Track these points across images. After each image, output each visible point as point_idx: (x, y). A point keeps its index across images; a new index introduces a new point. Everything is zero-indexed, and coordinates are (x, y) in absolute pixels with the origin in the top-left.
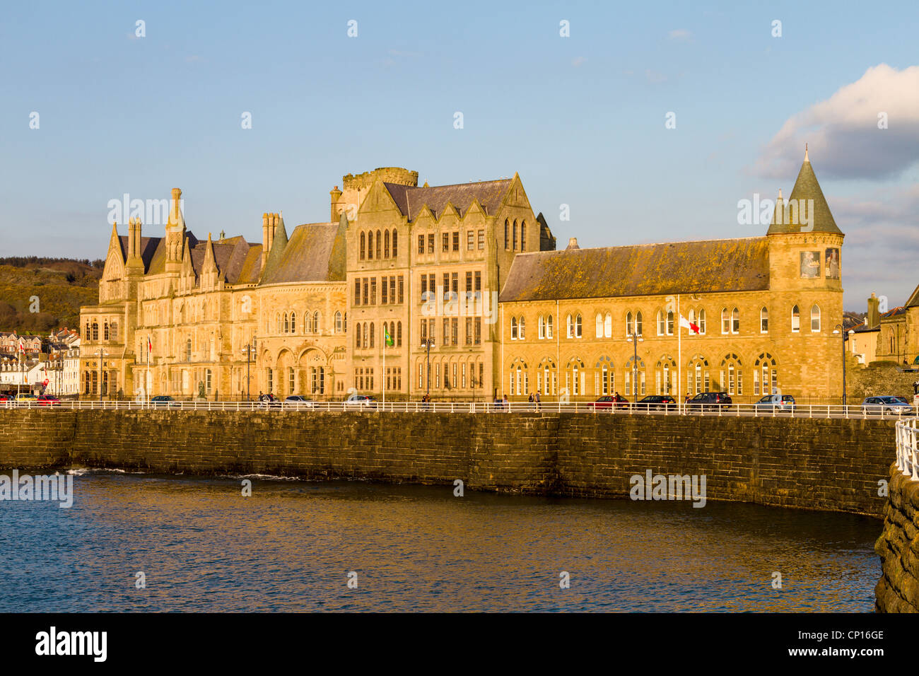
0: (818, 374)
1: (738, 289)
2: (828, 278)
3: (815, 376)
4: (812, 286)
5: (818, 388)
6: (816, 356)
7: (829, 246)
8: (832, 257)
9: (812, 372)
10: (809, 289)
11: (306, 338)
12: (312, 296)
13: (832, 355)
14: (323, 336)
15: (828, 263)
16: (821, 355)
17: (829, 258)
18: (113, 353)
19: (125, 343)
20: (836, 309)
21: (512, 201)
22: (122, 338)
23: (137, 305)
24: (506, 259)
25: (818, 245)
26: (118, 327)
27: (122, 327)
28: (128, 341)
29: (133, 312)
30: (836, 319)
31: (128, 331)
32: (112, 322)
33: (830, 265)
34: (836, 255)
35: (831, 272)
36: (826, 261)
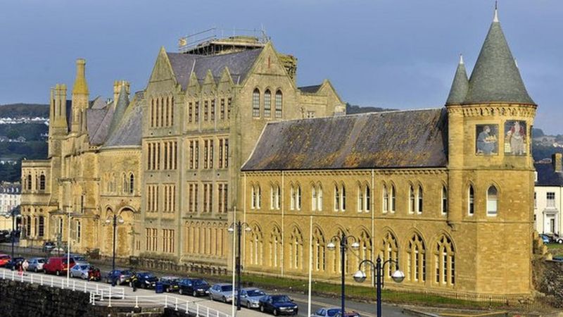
0: (493, 264)
1: (421, 165)
2: (507, 155)
3: (489, 267)
4: (487, 165)
5: (493, 281)
6: (491, 243)
7: (510, 118)
8: (513, 131)
9: (486, 261)
10: (483, 168)
11: (123, 198)
12: (127, 159)
13: (513, 243)
14: (135, 196)
15: (508, 138)
16: (497, 243)
17: (510, 132)
18: (41, 201)
19: (51, 192)
20: (517, 190)
21: (262, 69)
22: (48, 188)
23: (61, 159)
24: (254, 127)
25: (495, 117)
26: (46, 178)
27: (48, 179)
28: (53, 191)
29: (58, 165)
30: (519, 202)
31: (53, 182)
32: (41, 174)
33: (510, 140)
34: (521, 128)
35: (512, 149)
36: (506, 135)
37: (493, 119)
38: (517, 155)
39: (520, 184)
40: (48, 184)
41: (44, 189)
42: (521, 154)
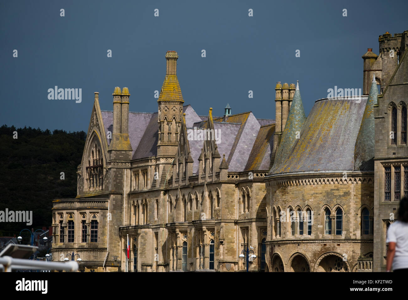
11: (325, 243)
14: (345, 239)
18: (92, 259)
19: (107, 246)
22: (103, 241)
23: (122, 198)
26: (99, 226)
27: (104, 227)
28: (110, 244)
29: (117, 207)
31: (110, 231)
32: (91, 219)
40: (103, 234)
41: (96, 241)
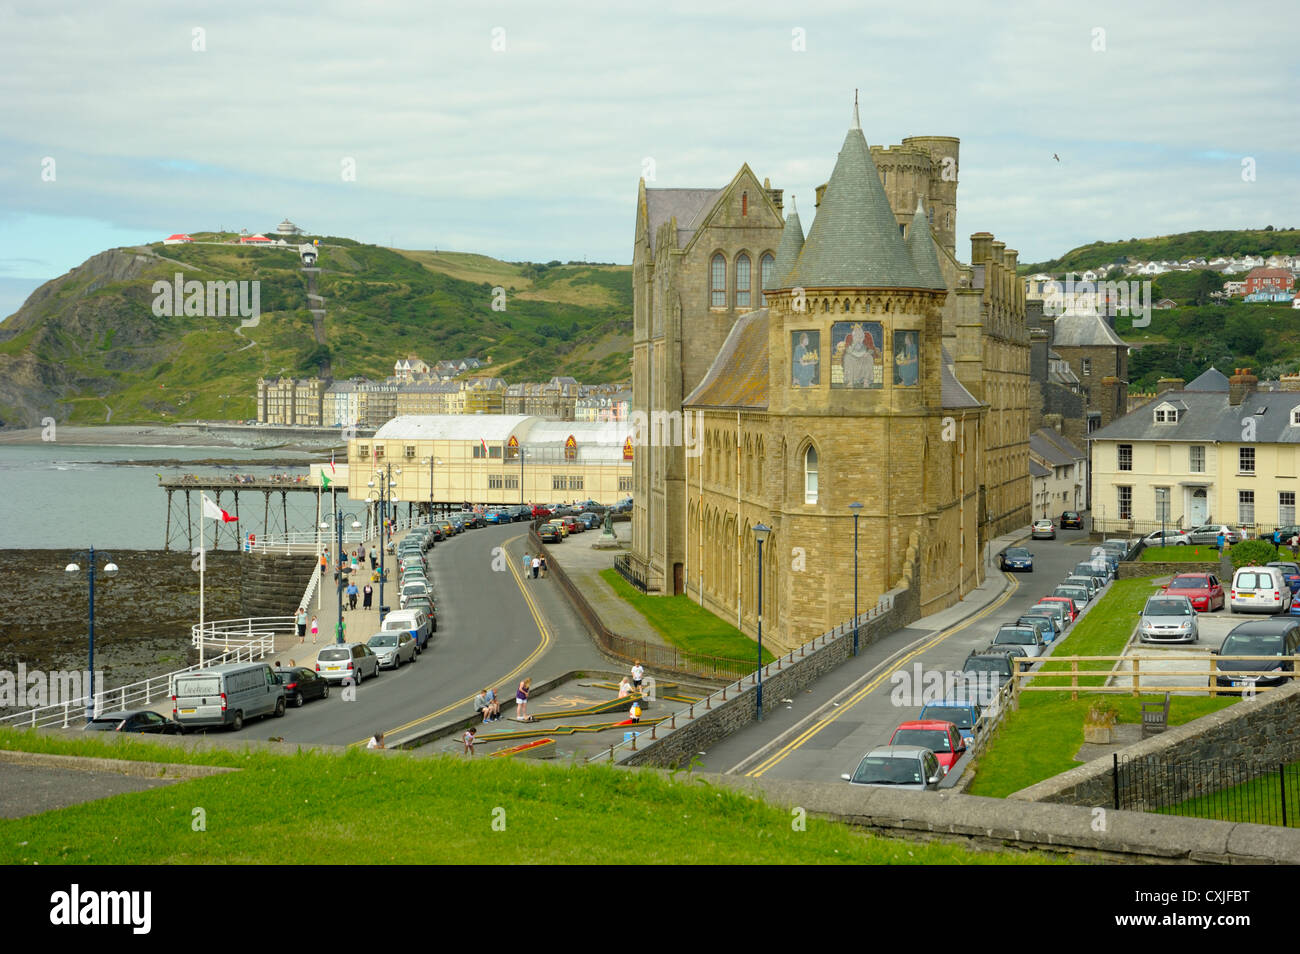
2: (837, 387)
3: (805, 599)
4: (804, 407)
5: (811, 624)
7: (843, 317)
8: (849, 341)
9: (801, 588)
10: (795, 414)
13: (844, 555)
15: (838, 355)
16: (817, 554)
17: (842, 344)
20: (857, 455)
21: (728, 217)
24: (712, 326)
25: (815, 317)
30: (860, 476)
33: (843, 360)
34: (867, 336)
35: (846, 375)
36: (834, 351)
37: (811, 320)
38: (859, 386)
39: (861, 443)
42: (866, 385)
